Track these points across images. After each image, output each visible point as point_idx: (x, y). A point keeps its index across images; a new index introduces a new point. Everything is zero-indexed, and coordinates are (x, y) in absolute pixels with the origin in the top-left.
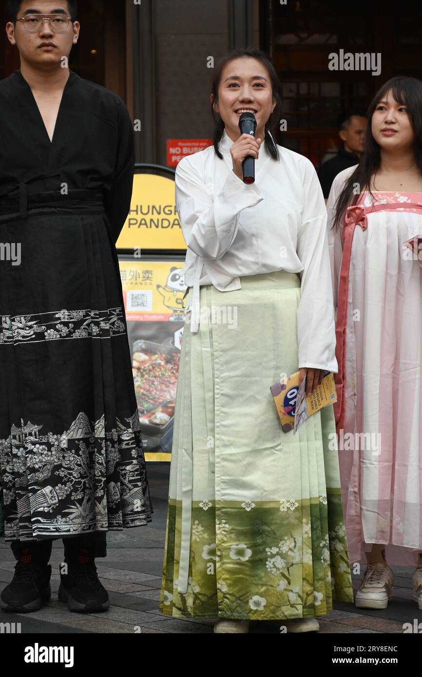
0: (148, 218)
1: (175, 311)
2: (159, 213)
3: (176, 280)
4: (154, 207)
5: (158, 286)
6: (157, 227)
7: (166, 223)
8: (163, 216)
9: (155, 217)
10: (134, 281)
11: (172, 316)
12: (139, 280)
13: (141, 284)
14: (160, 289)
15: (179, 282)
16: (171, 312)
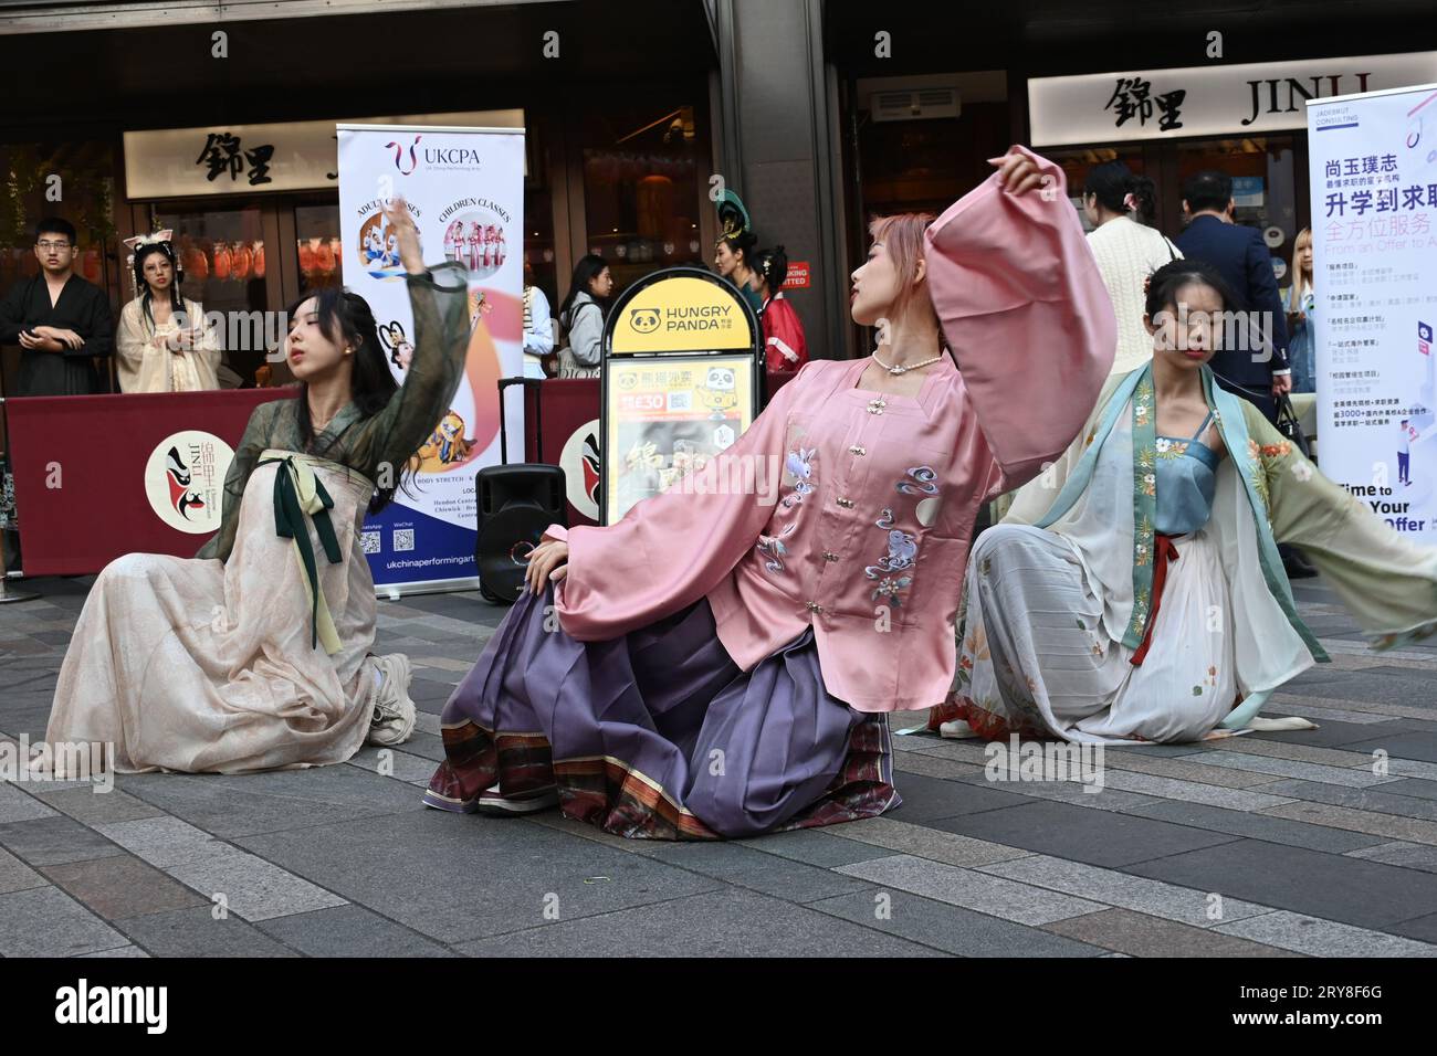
0: (686, 320)
1: (714, 410)
2: (697, 315)
3: (715, 379)
4: (692, 309)
5: (698, 387)
6: (695, 328)
7: (703, 325)
8: (701, 317)
9: (693, 319)
10: (673, 382)
11: (711, 414)
12: (679, 381)
13: (680, 385)
14: (700, 390)
15: (718, 381)
16: (710, 411)
